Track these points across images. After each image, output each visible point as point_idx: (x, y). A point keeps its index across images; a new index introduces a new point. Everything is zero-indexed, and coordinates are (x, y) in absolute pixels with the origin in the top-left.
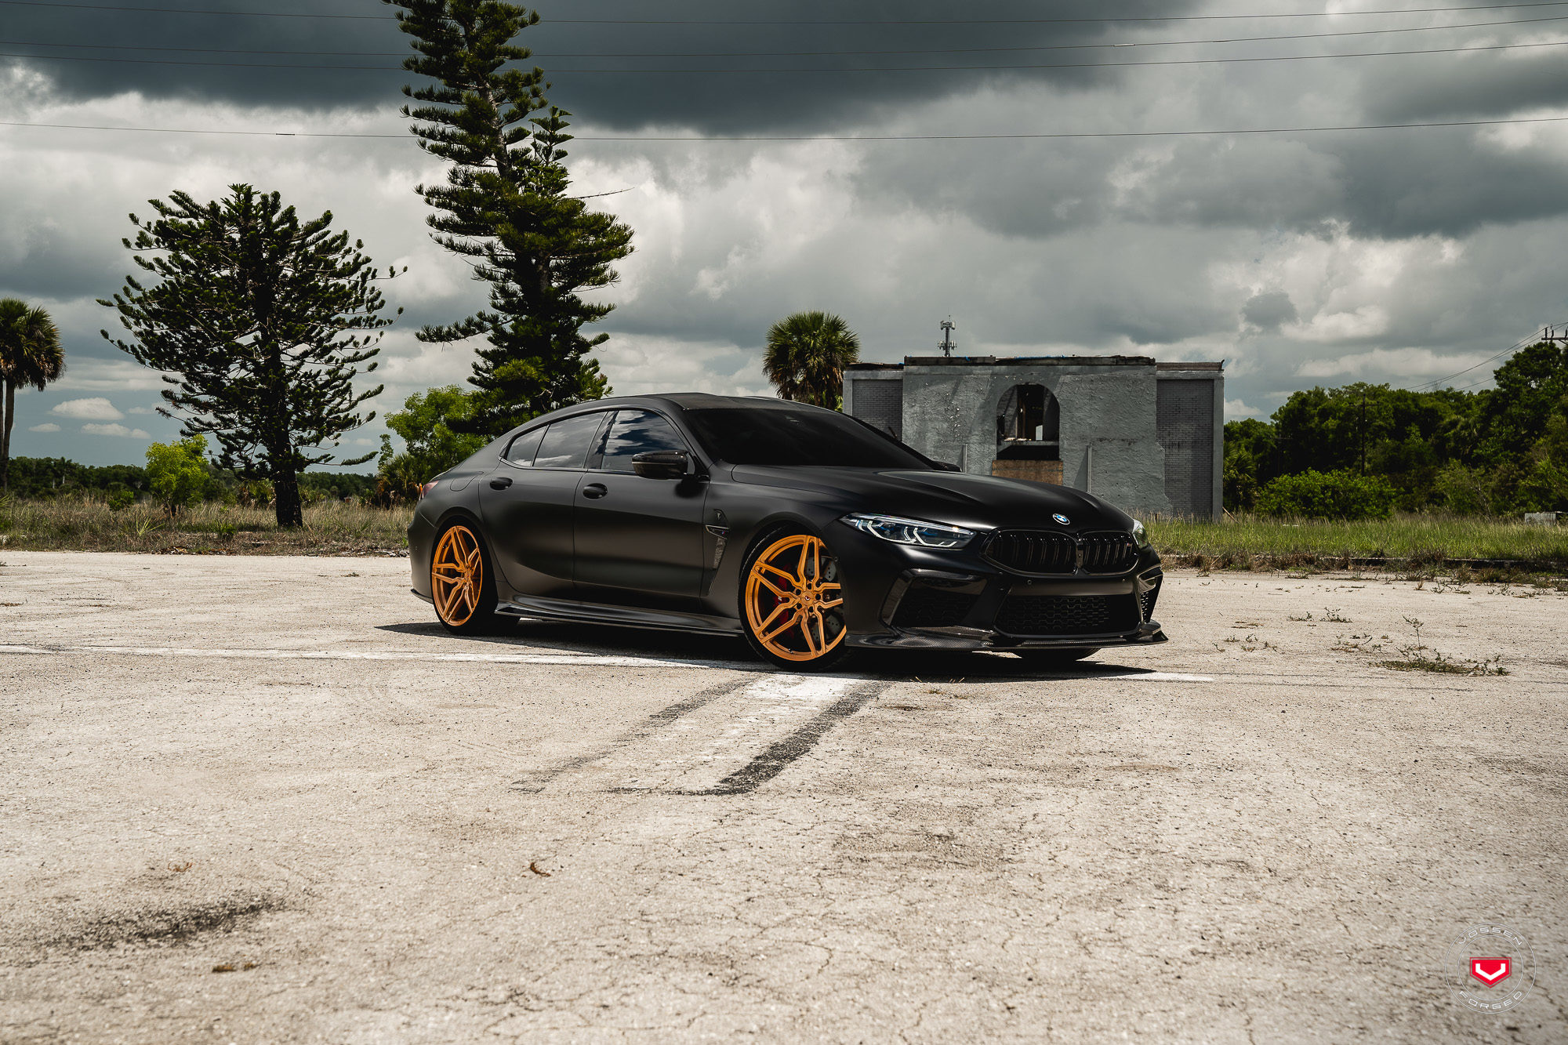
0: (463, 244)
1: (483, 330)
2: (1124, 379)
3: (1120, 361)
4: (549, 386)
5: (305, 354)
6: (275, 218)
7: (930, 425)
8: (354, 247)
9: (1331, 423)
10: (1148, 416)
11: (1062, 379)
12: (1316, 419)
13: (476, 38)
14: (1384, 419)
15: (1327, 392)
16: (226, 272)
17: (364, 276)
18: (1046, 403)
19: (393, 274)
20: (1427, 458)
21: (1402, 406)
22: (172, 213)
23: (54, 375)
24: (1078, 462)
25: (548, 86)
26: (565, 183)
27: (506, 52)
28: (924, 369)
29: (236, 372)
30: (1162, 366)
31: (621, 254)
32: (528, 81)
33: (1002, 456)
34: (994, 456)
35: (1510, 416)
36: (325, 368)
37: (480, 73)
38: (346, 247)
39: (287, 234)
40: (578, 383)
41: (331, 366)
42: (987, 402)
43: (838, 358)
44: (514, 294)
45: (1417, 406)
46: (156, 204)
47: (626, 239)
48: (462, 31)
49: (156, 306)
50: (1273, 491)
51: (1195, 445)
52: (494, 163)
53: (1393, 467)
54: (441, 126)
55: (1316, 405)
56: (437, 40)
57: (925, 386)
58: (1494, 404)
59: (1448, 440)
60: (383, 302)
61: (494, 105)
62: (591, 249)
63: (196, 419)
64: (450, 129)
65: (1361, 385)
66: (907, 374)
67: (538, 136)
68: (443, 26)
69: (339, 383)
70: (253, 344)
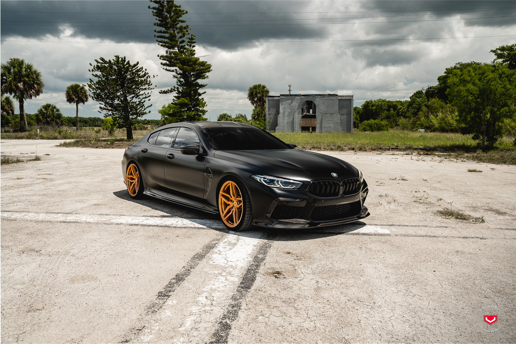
0: (169, 69)
1: (175, 91)
2: (331, 99)
3: (330, 95)
4: (191, 105)
5: (133, 97)
6: (125, 63)
7: (286, 110)
8: (144, 71)
9: (374, 108)
10: (337, 108)
11: (317, 99)
12: (371, 107)
13: (172, 17)
14: (385, 107)
15: (373, 101)
16: (114, 77)
17: (147, 77)
18: (313, 105)
19: (154, 77)
20: (395, 116)
21: (389, 104)
22: (100, 63)
23: (86, 101)
24: (320, 119)
25: (190, 29)
26: (195, 53)
27: (180, 21)
28: (285, 97)
29: (116, 102)
30: (340, 96)
31: (209, 71)
32: (185, 28)
33: (303, 117)
34: (301, 117)
35: (413, 107)
36: (138, 100)
37: (173, 26)
38: (143, 71)
39: (128, 68)
40: (198, 104)
41: (139, 100)
42: (299, 105)
43: (264, 94)
44: (182, 82)
45: (392, 104)
46: (96, 61)
47: (210, 68)
48: (168, 16)
49: (97, 86)
50: (363, 124)
51: (347, 114)
52: (177, 49)
53: (388, 118)
54: (163, 40)
55: (371, 104)
56: (162, 18)
57: (285, 101)
58: (410, 104)
59: (400, 112)
60: (152, 84)
61: (177, 34)
62: (201, 70)
63: (107, 114)
64: (166, 40)
65: (380, 99)
66: (281, 98)
67: (188, 42)
68: (164, 14)
69: (141, 104)
70: (120, 95)
